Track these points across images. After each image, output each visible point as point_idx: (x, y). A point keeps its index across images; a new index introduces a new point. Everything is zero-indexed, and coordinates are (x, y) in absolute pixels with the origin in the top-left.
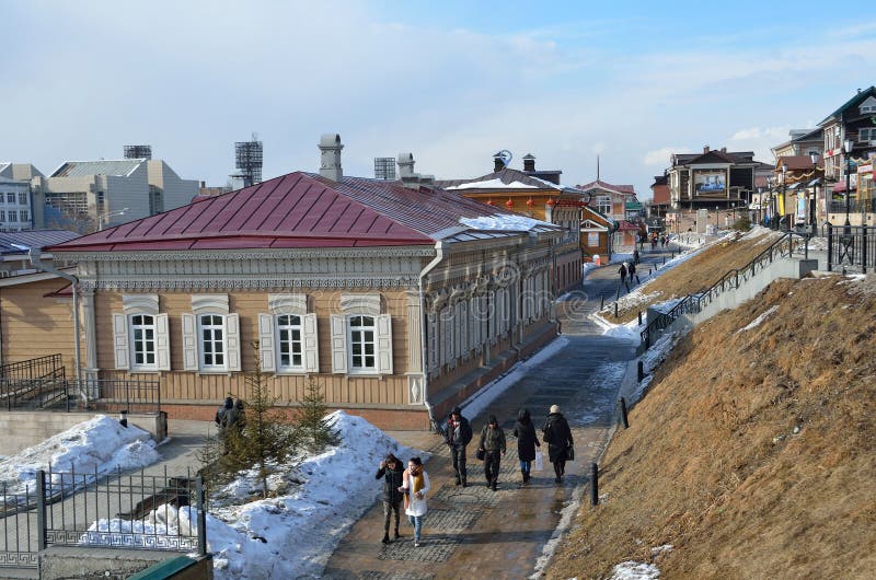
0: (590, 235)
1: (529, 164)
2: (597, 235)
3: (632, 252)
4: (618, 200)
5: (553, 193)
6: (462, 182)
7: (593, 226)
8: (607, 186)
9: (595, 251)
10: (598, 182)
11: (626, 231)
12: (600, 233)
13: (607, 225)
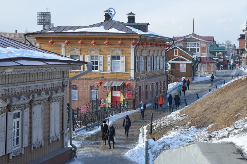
0: (181, 65)
1: (131, 18)
2: (185, 65)
3: (210, 76)
4: (204, 45)
5: (135, 37)
6: (79, 27)
7: (183, 60)
8: (198, 36)
9: (183, 74)
10: (193, 34)
11: (208, 63)
12: (187, 64)
13: (192, 59)
